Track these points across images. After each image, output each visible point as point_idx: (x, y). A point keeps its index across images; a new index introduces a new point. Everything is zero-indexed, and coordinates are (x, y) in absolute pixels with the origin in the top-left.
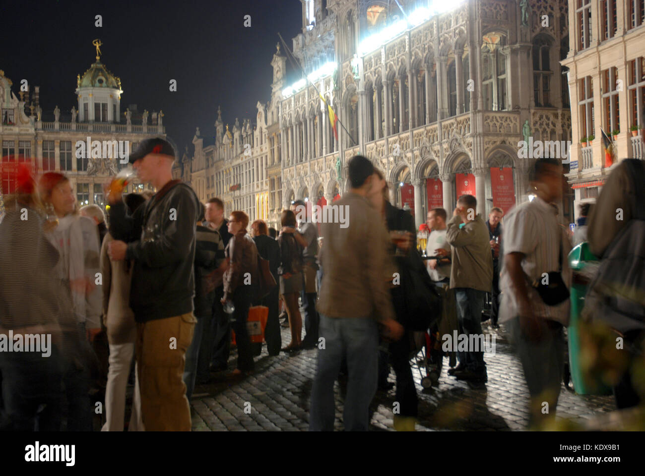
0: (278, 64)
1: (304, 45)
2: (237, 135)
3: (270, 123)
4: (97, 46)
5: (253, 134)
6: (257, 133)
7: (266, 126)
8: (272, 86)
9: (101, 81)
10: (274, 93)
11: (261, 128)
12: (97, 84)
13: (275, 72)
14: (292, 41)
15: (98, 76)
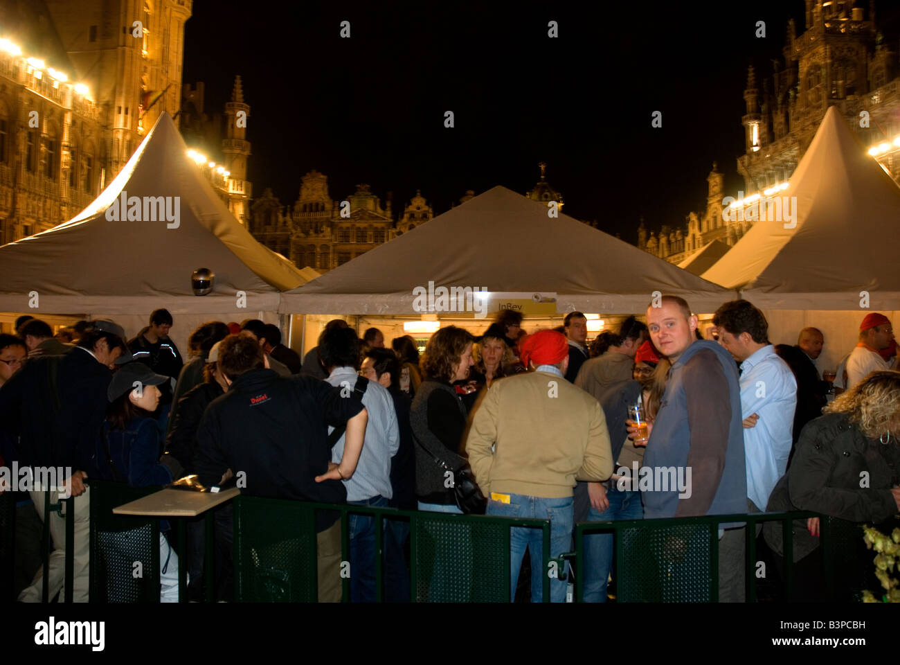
0: (715, 181)
1: (750, 164)
2: (663, 240)
3: (705, 230)
4: (543, 167)
5: (683, 239)
6: (689, 239)
7: (700, 234)
8: (708, 199)
9: (546, 196)
10: (710, 205)
11: (694, 236)
12: (544, 199)
13: (711, 187)
14: (736, 161)
15: (544, 191)
